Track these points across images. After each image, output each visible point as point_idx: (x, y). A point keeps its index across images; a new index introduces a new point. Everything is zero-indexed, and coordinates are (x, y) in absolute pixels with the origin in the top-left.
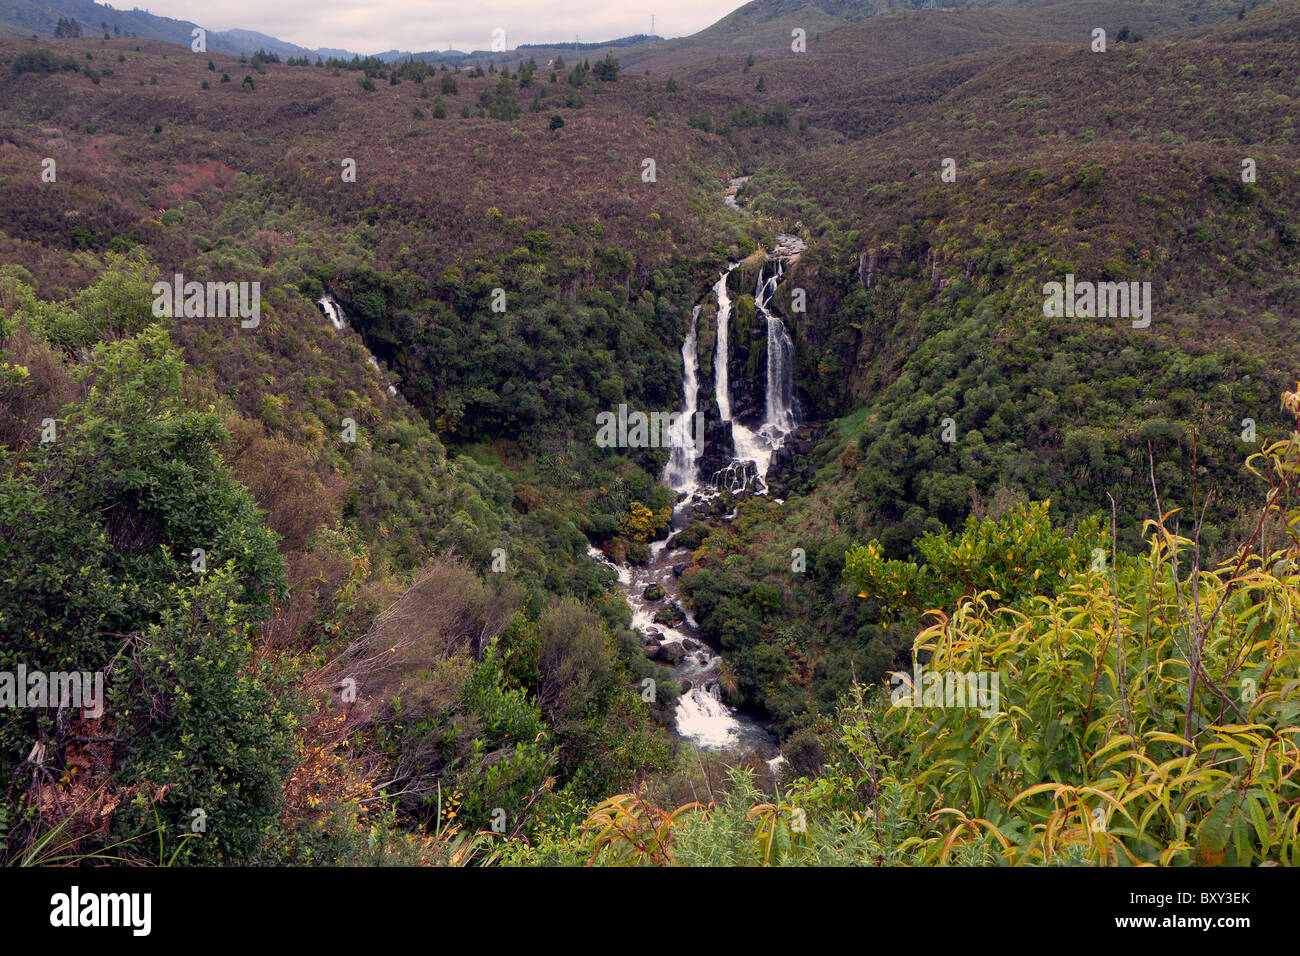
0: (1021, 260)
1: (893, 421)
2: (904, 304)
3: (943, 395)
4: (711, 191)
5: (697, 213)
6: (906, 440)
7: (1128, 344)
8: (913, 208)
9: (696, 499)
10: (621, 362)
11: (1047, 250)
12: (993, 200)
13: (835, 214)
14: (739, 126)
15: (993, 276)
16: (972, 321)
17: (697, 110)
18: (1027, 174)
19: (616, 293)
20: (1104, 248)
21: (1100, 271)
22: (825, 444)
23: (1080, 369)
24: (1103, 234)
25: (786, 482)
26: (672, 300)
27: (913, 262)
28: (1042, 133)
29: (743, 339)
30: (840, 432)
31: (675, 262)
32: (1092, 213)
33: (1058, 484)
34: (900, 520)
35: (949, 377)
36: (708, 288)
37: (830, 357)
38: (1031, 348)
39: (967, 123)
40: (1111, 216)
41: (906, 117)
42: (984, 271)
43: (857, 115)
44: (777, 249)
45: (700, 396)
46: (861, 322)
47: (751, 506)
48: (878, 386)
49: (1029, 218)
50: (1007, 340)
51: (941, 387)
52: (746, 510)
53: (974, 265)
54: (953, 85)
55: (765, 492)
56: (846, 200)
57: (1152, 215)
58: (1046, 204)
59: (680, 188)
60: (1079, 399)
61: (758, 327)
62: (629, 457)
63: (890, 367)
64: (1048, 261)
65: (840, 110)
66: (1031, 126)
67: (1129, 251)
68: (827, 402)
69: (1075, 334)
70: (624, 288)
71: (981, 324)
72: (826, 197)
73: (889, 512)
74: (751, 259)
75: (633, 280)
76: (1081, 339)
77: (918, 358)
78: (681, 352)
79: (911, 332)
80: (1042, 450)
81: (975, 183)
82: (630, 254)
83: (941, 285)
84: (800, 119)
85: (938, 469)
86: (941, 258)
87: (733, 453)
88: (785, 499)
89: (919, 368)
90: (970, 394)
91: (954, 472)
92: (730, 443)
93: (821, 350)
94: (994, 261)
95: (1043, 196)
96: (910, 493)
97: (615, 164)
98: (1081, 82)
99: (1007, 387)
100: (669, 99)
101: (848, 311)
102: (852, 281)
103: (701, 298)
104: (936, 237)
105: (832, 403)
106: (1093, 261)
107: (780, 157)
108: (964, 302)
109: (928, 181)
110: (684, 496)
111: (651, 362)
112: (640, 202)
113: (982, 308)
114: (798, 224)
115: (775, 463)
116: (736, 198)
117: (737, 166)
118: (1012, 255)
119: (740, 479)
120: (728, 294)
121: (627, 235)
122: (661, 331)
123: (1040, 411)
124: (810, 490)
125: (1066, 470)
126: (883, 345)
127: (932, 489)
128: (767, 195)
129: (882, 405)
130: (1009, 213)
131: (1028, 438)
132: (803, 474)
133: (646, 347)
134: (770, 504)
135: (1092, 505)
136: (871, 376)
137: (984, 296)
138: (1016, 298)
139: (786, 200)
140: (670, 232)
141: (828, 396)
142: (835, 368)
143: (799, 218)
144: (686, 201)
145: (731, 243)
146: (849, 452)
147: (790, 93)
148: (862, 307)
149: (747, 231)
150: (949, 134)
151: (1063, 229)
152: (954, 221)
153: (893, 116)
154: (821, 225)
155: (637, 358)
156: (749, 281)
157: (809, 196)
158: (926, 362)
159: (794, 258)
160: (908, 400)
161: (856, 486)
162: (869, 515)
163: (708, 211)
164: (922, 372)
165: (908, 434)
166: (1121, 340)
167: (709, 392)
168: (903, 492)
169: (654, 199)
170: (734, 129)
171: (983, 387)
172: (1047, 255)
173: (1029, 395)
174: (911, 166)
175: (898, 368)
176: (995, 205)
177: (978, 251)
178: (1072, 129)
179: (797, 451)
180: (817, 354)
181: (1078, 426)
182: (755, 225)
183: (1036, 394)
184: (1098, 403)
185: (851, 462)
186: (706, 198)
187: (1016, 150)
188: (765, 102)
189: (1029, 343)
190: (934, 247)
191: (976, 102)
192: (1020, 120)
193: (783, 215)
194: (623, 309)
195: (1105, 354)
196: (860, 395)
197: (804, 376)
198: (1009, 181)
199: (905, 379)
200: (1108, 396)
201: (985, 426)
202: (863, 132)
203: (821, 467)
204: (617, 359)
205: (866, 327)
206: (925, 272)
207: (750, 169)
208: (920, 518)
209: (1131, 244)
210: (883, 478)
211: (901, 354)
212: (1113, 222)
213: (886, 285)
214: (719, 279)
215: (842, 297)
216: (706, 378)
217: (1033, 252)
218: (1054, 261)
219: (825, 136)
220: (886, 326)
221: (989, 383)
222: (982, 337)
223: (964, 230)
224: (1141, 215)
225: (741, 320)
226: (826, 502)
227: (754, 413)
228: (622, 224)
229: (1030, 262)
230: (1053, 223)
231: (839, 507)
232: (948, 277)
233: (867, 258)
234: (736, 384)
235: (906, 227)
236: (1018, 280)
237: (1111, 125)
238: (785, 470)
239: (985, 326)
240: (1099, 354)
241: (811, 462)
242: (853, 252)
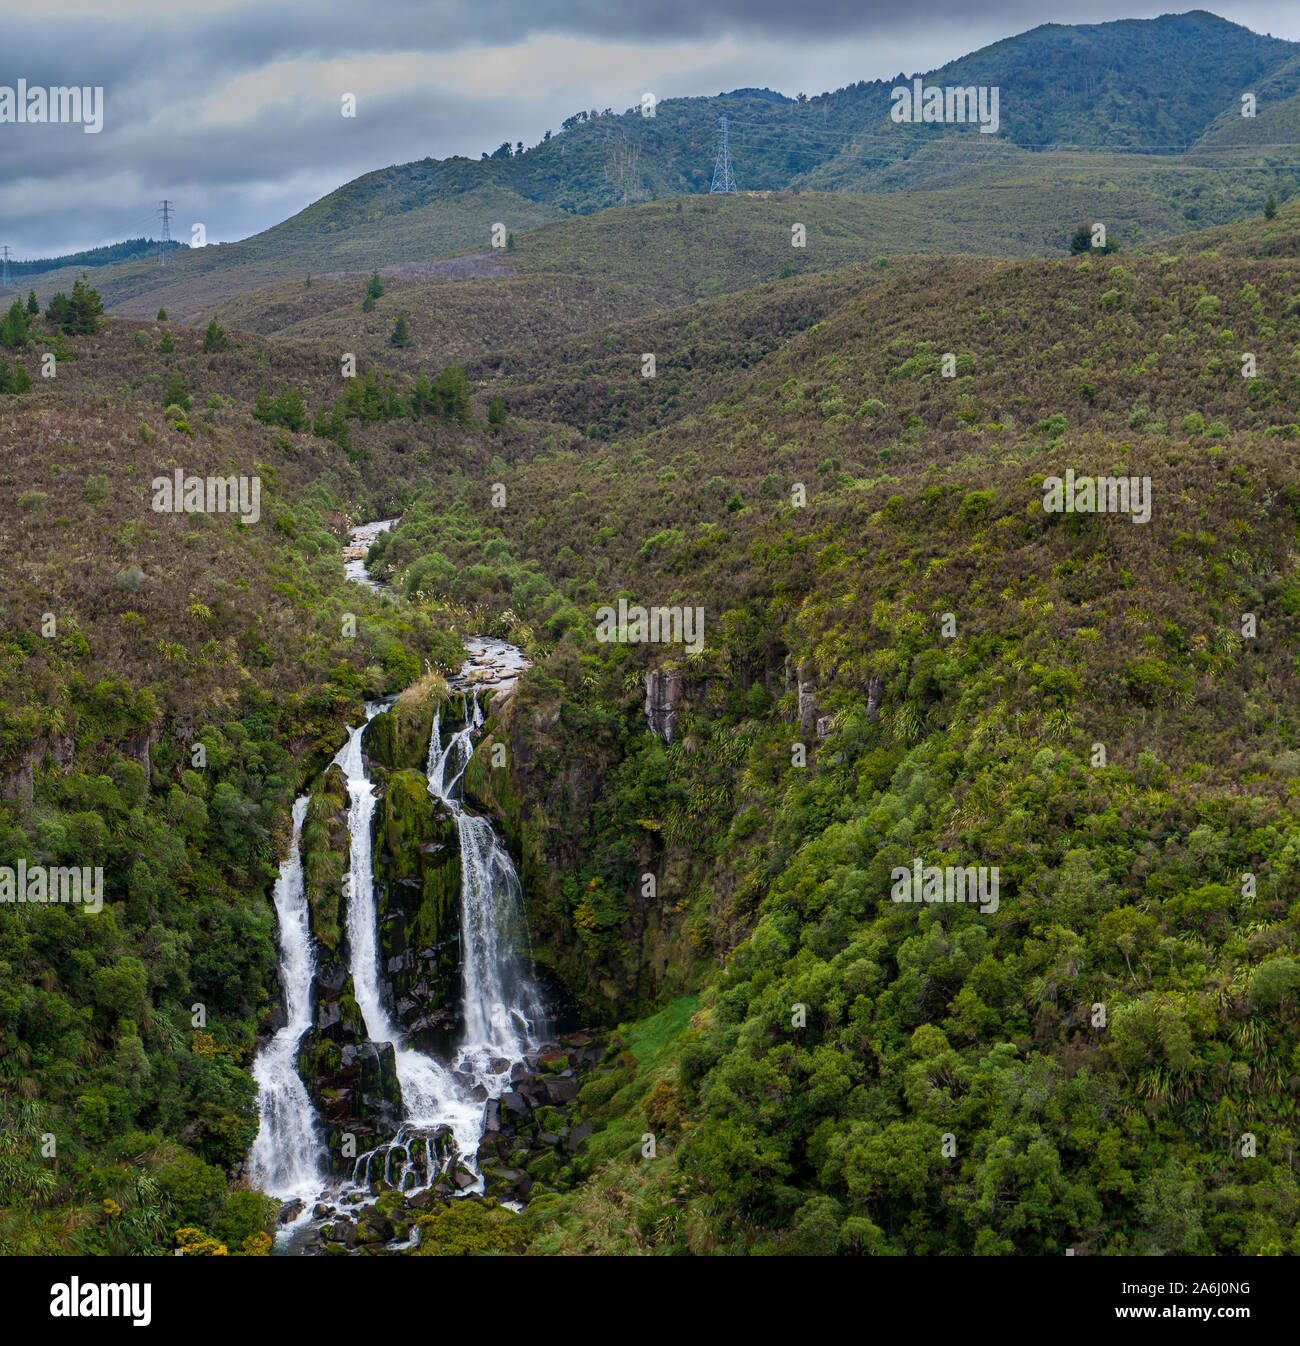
0: (973, 670)
1: (752, 1022)
2: (747, 773)
3: (853, 958)
4: (313, 553)
5: (288, 600)
6: (785, 1059)
7: (1198, 819)
8: (744, 575)
9: (320, 1213)
10: (138, 928)
11: (1019, 647)
12: (903, 553)
13: (583, 593)
14: (363, 418)
15: (921, 705)
16: (890, 801)
17: (273, 387)
18: (960, 500)
19: (121, 777)
20: (1124, 635)
21: (1124, 681)
22: (602, 1079)
23: (1117, 879)
24: (1117, 609)
25: (523, 1165)
26: (246, 789)
27: (756, 686)
28: (971, 420)
29: (405, 866)
30: (636, 1052)
31: (249, 704)
32: (1092, 568)
33: (1111, 1114)
34: (786, 1226)
35: (860, 919)
36: (324, 758)
37: (600, 894)
38: (1017, 846)
39: (826, 404)
40: (1127, 575)
41: (702, 394)
42: (903, 696)
43: (603, 393)
44: (467, 669)
45: (320, 993)
46: (659, 817)
47: (450, 1220)
48: (708, 949)
49: (976, 585)
50: (970, 835)
51: (845, 942)
52: (439, 1229)
53: (882, 684)
54: (786, 332)
55: (478, 1188)
56: (602, 563)
57: (1198, 569)
58: (1003, 556)
59: (248, 549)
60: (1126, 939)
61: (437, 839)
62: (166, 1133)
63: (730, 908)
64: (1026, 667)
65: (569, 383)
66: (947, 407)
67: (1169, 638)
68: (599, 990)
69: (1099, 810)
70: (140, 767)
71: (910, 805)
72: (560, 557)
73: (760, 1211)
74: (412, 695)
75: (158, 749)
76: (1110, 818)
77: (792, 885)
78: (270, 900)
79: (767, 832)
80: (1069, 1050)
81: (862, 519)
82: (148, 694)
83: (820, 730)
84: (488, 401)
85: (860, 1113)
86: (812, 673)
87: (399, 1112)
88: (524, 1201)
89: (794, 905)
90: (909, 949)
91: (894, 1117)
92: (392, 1091)
93: (578, 881)
94: (920, 675)
95: (995, 542)
96: (803, 1170)
97: (107, 503)
98: (1025, 326)
99: (982, 929)
100: (211, 367)
101: (631, 794)
102: (633, 731)
103: (309, 781)
104: (795, 630)
105: (611, 991)
106: (1107, 662)
107: (454, 479)
108: (870, 762)
109: (768, 520)
110: (297, 1205)
111: (205, 924)
112: (167, 583)
113: (909, 772)
114: (508, 616)
115: (494, 1126)
116: (367, 566)
117: (366, 497)
118: (954, 661)
119: (420, 1166)
120: (366, 769)
121: (140, 652)
122: (225, 857)
123: (1054, 971)
124: (578, 1179)
125: (1123, 1084)
126: (710, 861)
127: (851, 1156)
128: (436, 558)
129: (722, 988)
130: (936, 577)
131: (1039, 1030)
132: (559, 1147)
133: (192, 892)
134: (493, 1215)
135: (1184, 1148)
136: (690, 928)
137: (909, 746)
138: (975, 746)
139: (477, 567)
140: (232, 641)
141: (602, 977)
142: (610, 916)
143: (508, 603)
144: (264, 577)
145: (368, 662)
146: (659, 1094)
147: (462, 350)
148: (659, 784)
149: (400, 635)
150: (795, 426)
151: (1044, 605)
152: (831, 597)
153: (675, 392)
154: (555, 617)
155: (174, 918)
156: (411, 741)
157: (524, 557)
158: (808, 890)
159: (505, 688)
160: (779, 974)
161: (682, 1164)
162: (719, 1220)
163: (310, 594)
164: (802, 913)
165: (788, 1046)
166: (1186, 813)
167: (337, 983)
168: (788, 1169)
169: (195, 574)
170: (354, 423)
171: (935, 934)
172: (1020, 656)
173: (1028, 942)
174: (728, 492)
175: (751, 906)
176: (906, 562)
177: (885, 657)
178: (1024, 413)
179: (543, 1098)
180: (571, 888)
181: (1133, 993)
182: (415, 622)
183: (1042, 938)
184: (1163, 941)
185: (667, 1113)
186: (304, 568)
187: (929, 454)
188: (413, 369)
189: (1013, 836)
190: (796, 652)
191: (838, 364)
192: (926, 397)
193: (472, 599)
194: (138, 813)
195: (1160, 843)
196: (670, 971)
197: (546, 936)
198: (928, 512)
199: (768, 929)
200: (1180, 926)
201: (947, 1014)
202: (620, 425)
203: (599, 1128)
204: (129, 920)
205: (671, 825)
206: (783, 704)
207: (394, 506)
208: (831, 1219)
209: (1172, 627)
210: (742, 1142)
211: (752, 879)
212: (1132, 585)
213: (706, 736)
214: (347, 738)
215: (613, 765)
216: (332, 956)
217: (994, 652)
218: (1036, 668)
219: (543, 434)
220: (713, 821)
221: (944, 925)
222: (917, 830)
223: (852, 615)
224: (1180, 570)
225: (400, 826)
226: (618, 1200)
227: (441, 1022)
228: (128, 631)
229: (991, 671)
230: (1022, 593)
231: (648, 1207)
232: (832, 712)
233: (660, 680)
234: (396, 964)
235: (733, 613)
236: (974, 707)
237: (1092, 403)
238: (518, 1141)
239: (919, 809)
240: (1150, 845)
241: (576, 1119)
242: (630, 668)
